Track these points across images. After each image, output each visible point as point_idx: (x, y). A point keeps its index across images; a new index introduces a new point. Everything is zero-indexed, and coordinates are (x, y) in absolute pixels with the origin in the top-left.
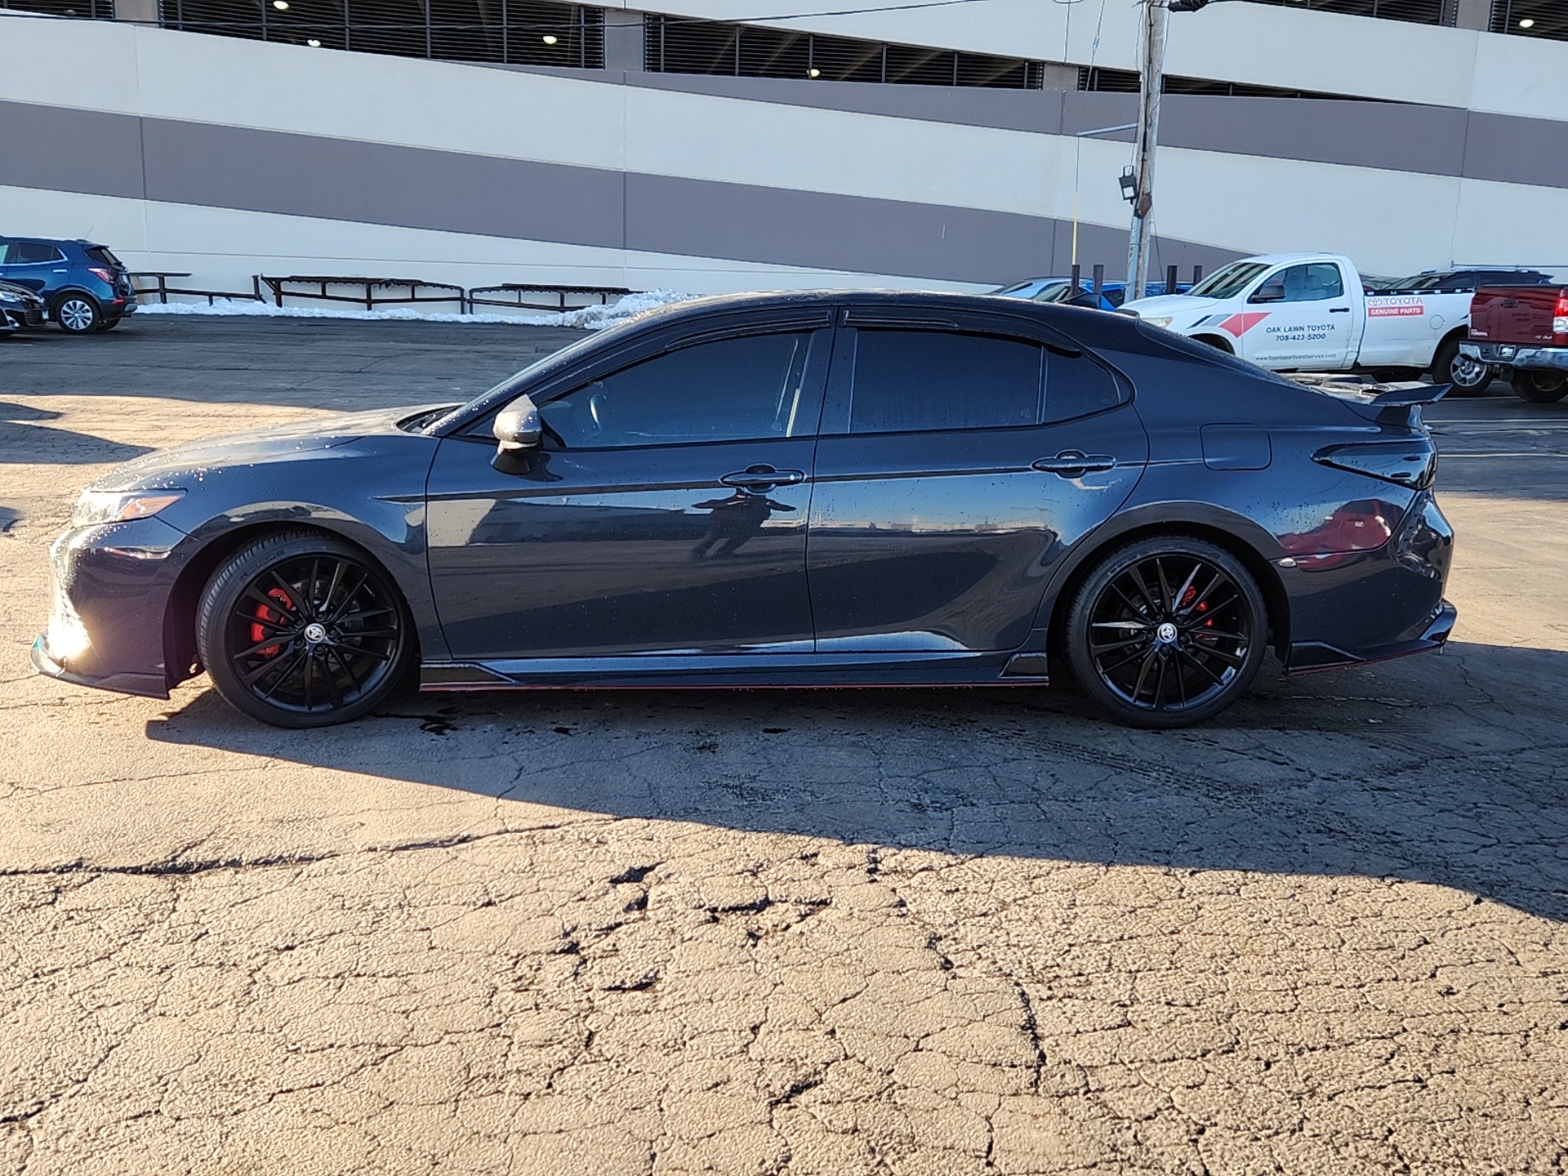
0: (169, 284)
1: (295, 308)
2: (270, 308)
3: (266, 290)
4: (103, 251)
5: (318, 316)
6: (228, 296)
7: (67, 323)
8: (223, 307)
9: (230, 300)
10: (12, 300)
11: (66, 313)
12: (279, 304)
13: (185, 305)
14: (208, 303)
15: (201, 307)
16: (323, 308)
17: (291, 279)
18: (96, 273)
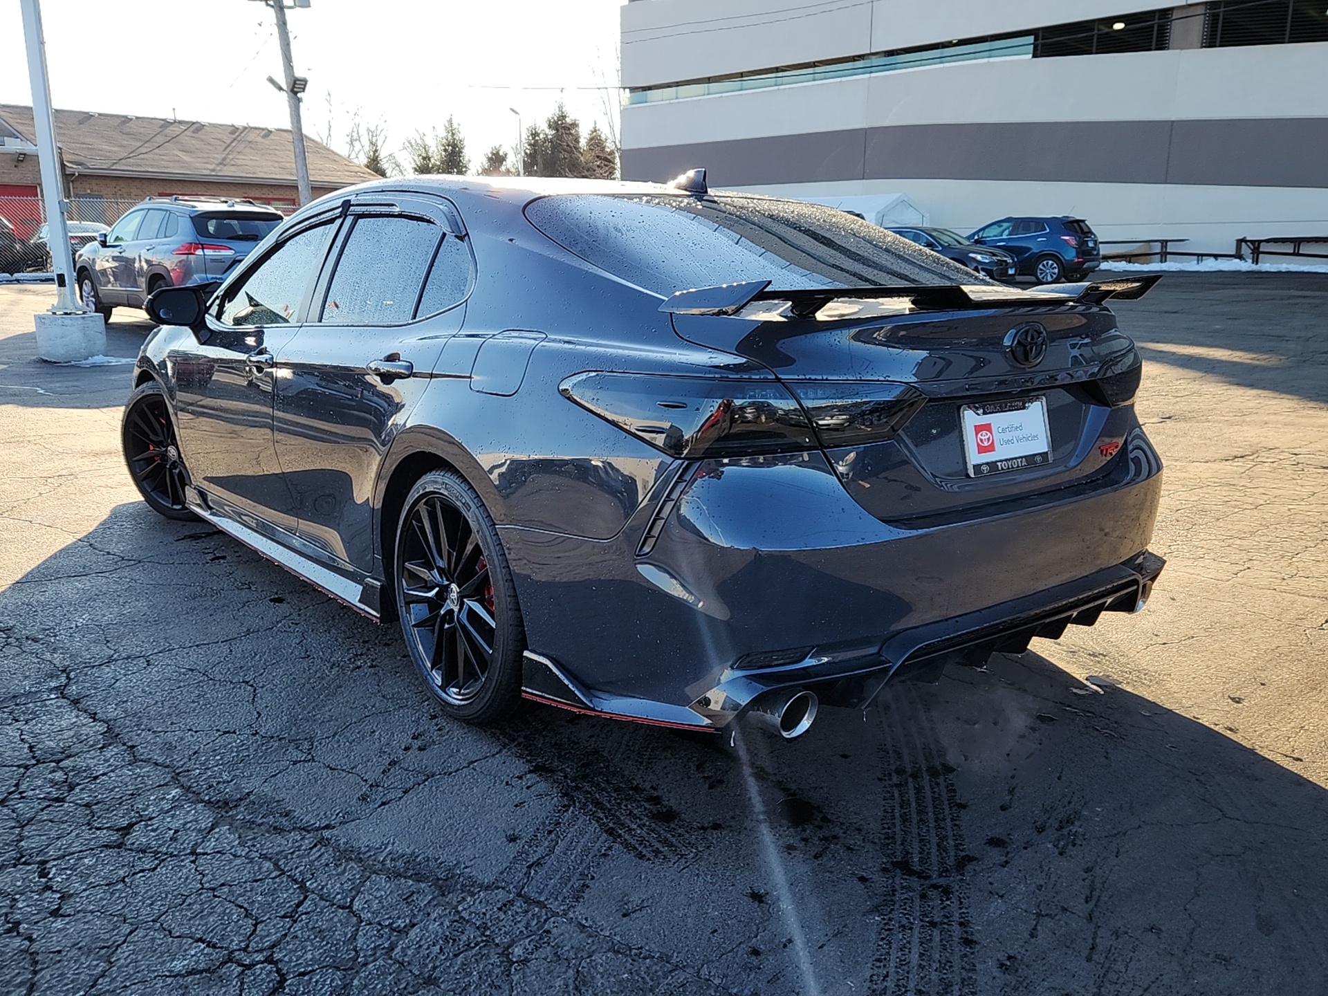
0: (1171, 248)
1: (1267, 265)
2: (1246, 266)
3: (1246, 250)
4: (1081, 224)
5: (1284, 270)
6: (1216, 256)
7: (1040, 277)
8: (1209, 265)
9: (1216, 260)
10: (987, 261)
11: (1041, 270)
12: (1256, 261)
13: (1177, 264)
14: (1196, 262)
15: (1191, 265)
16: (1289, 264)
17: (1268, 241)
18: (1065, 240)
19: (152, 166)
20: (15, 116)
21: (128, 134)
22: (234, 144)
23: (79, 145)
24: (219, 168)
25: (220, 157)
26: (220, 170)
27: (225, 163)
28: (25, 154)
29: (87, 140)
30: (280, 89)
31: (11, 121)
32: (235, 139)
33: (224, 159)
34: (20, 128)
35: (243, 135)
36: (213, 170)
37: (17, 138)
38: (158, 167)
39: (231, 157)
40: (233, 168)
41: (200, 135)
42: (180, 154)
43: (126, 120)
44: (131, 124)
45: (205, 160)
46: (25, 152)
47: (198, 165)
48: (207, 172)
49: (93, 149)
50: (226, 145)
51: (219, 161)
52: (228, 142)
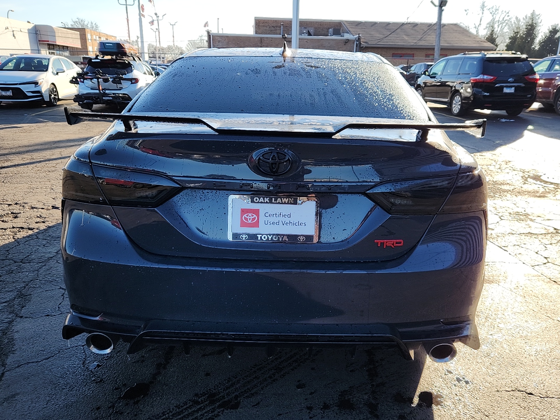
19: (392, 42)
20: (350, 25)
21: (387, 29)
22: (428, 31)
23: (368, 35)
24: (418, 42)
25: (420, 37)
26: (418, 43)
27: (421, 39)
28: (348, 40)
29: (372, 33)
30: (435, 6)
31: (348, 27)
32: (429, 29)
33: (422, 38)
34: (350, 29)
35: (433, 27)
36: (416, 43)
37: (349, 33)
38: (394, 42)
39: (425, 37)
40: (424, 42)
41: (415, 28)
42: (404, 36)
43: (388, 24)
44: (390, 25)
45: (413, 39)
46: (349, 39)
47: (410, 41)
48: (412, 44)
49: (372, 36)
50: (424, 32)
51: (419, 39)
52: (426, 30)
